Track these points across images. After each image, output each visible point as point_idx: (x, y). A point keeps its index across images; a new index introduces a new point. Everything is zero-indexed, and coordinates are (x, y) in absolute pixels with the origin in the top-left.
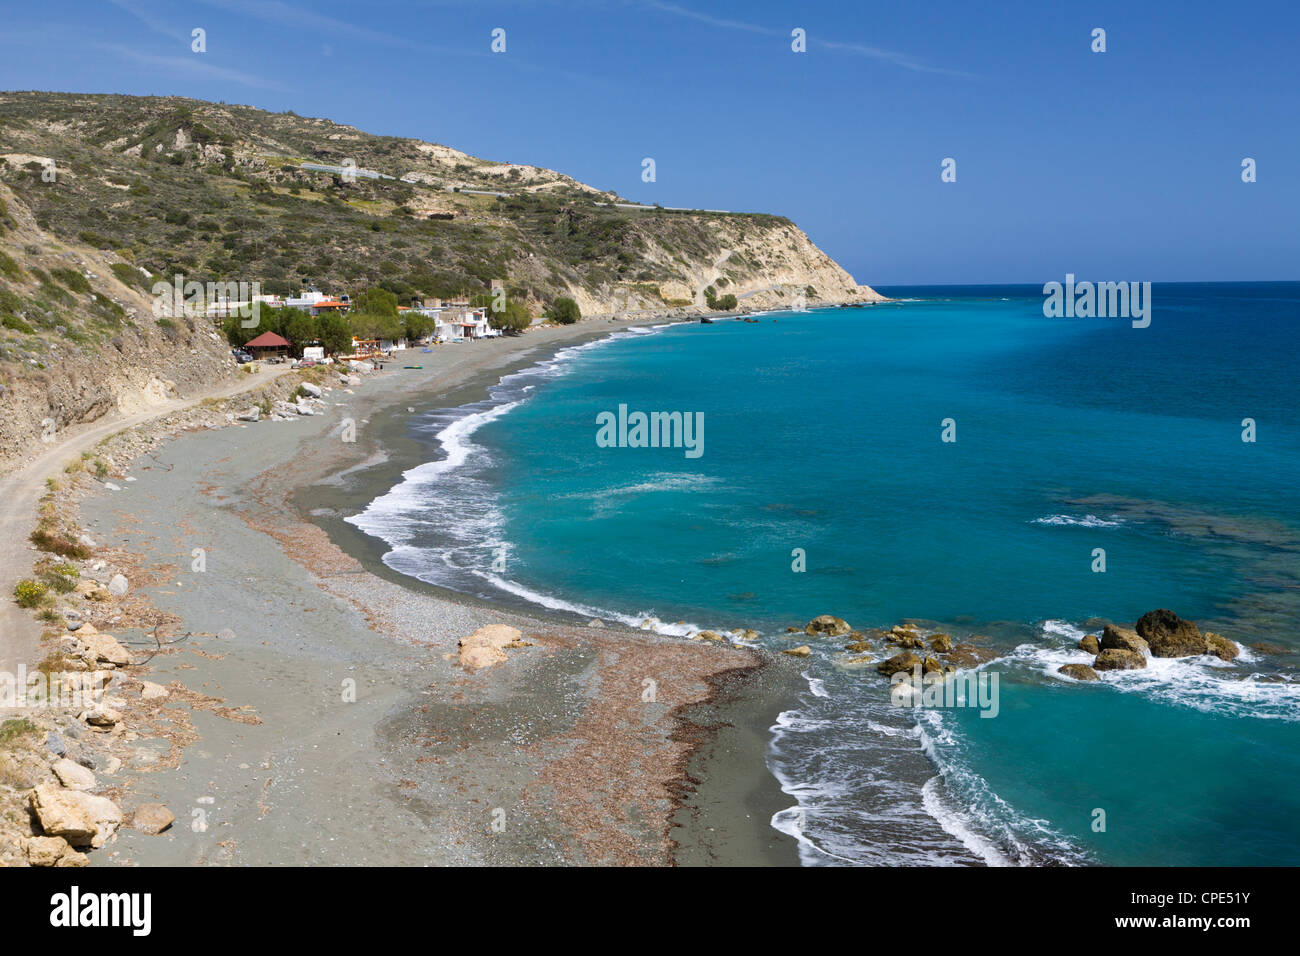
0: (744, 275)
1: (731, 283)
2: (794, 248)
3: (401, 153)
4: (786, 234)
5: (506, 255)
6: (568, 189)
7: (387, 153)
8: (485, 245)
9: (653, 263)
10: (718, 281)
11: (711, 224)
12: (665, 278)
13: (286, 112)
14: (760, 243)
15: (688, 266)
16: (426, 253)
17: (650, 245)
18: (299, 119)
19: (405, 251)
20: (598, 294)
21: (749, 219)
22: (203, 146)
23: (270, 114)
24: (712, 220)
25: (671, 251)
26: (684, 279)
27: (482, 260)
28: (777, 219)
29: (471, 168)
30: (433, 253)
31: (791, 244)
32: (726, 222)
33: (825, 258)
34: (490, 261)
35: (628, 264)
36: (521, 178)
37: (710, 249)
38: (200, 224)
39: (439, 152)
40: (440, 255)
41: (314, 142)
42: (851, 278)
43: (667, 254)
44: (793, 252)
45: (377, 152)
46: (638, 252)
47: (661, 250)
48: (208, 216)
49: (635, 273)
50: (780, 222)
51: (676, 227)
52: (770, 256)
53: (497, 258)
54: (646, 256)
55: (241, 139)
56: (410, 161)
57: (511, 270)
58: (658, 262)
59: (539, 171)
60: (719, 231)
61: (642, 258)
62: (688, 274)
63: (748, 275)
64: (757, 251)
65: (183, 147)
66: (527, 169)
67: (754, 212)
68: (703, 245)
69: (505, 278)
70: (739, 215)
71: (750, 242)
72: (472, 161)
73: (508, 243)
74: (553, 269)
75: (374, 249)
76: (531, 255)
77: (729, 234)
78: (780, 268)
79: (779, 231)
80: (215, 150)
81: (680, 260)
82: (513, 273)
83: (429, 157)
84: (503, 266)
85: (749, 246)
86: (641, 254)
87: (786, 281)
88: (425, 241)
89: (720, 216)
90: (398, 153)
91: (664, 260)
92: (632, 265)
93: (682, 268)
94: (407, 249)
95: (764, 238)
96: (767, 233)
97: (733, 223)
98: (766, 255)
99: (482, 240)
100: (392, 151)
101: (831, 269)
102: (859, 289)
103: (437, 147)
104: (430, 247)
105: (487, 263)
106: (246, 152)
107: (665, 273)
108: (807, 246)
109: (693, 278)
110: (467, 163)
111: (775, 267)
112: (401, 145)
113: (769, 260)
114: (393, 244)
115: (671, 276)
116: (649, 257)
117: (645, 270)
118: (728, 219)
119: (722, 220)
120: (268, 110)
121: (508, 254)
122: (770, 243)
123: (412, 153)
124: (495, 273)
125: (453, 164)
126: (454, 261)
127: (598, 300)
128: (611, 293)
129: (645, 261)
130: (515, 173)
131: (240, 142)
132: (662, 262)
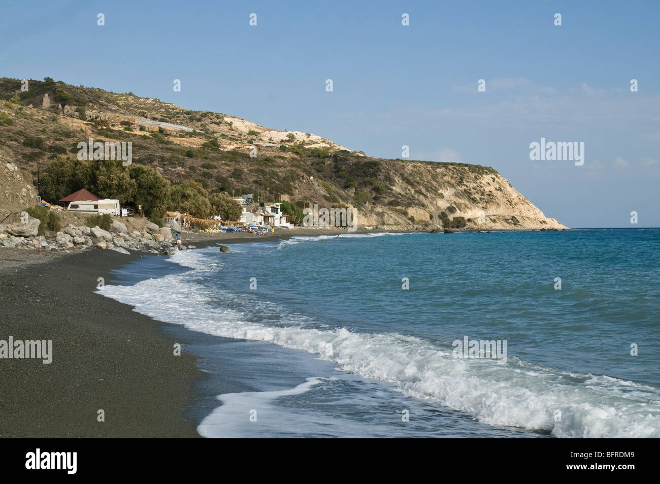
0: (466, 206)
1: (458, 210)
2: (500, 189)
3: (210, 121)
4: (494, 179)
5: (292, 177)
6: (330, 149)
7: (199, 120)
8: (276, 169)
9: (400, 194)
10: (448, 208)
11: (438, 170)
12: (409, 205)
13: (128, 93)
14: (475, 185)
15: (426, 196)
16: (230, 174)
17: (397, 180)
18: (137, 98)
19: (214, 172)
20: (362, 210)
21: (467, 168)
22: (63, 106)
23: (116, 94)
24: (440, 168)
25: (412, 185)
26: (423, 206)
27: (274, 180)
28: (487, 168)
29: (259, 133)
30: (234, 174)
31: (497, 186)
32: (450, 169)
33: (522, 197)
34: (280, 181)
35: (381, 194)
36: (296, 141)
37: (440, 186)
38: (51, 147)
39: (237, 124)
40: (240, 175)
41: (147, 112)
42: (542, 213)
43: (409, 187)
44: (499, 192)
45: (191, 119)
46: (389, 185)
47: (405, 185)
48: (57, 142)
49: (386, 201)
50: (489, 171)
51: (415, 169)
52: (483, 194)
53: (284, 179)
54: (394, 188)
55: (91, 102)
56: (216, 126)
57: (296, 188)
58: (403, 193)
59: (309, 135)
60: (444, 175)
61: (392, 190)
62: (426, 202)
63: (469, 206)
64: (473, 191)
65: (48, 107)
66: (300, 133)
67: (469, 163)
68: (434, 183)
69: (291, 194)
70: (459, 165)
71: (468, 184)
72: (260, 129)
73: (294, 169)
74: (328, 190)
75: (188, 170)
76: (312, 178)
77: (452, 177)
78: (491, 203)
79: (489, 177)
80: (71, 109)
81: (420, 193)
82: (297, 191)
83: (230, 124)
84: (290, 186)
85: (467, 187)
86: (391, 187)
87: (495, 213)
88: (228, 165)
89: (445, 165)
90: (206, 121)
91: (408, 192)
92: (384, 195)
93: (421, 197)
94: (215, 170)
95: (478, 181)
96: (480, 178)
97: (455, 170)
98: (480, 194)
99: (274, 166)
100: (203, 118)
101: (527, 205)
102: (547, 220)
103: (235, 119)
104: (232, 168)
105: (277, 182)
106: (94, 111)
107: (409, 201)
108: (509, 189)
109: (430, 206)
110: (257, 130)
111: (487, 202)
112: (210, 115)
113: (483, 197)
114: (203, 166)
115: (414, 203)
116: (396, 189)
117: (393, 199)
118: (450, 167)
119: (446, 168)
120: (114, 92)
121: (293, 177)
122: (482, 185)
123: (218, 121)
124: (284, 190)
125: (247, 131)
126: (251, 180)
127: (363, 215)
128: (372, 211)
129: (394, 192)
130: (291, 138)
131: (91, 104)
132: (406, 194)
